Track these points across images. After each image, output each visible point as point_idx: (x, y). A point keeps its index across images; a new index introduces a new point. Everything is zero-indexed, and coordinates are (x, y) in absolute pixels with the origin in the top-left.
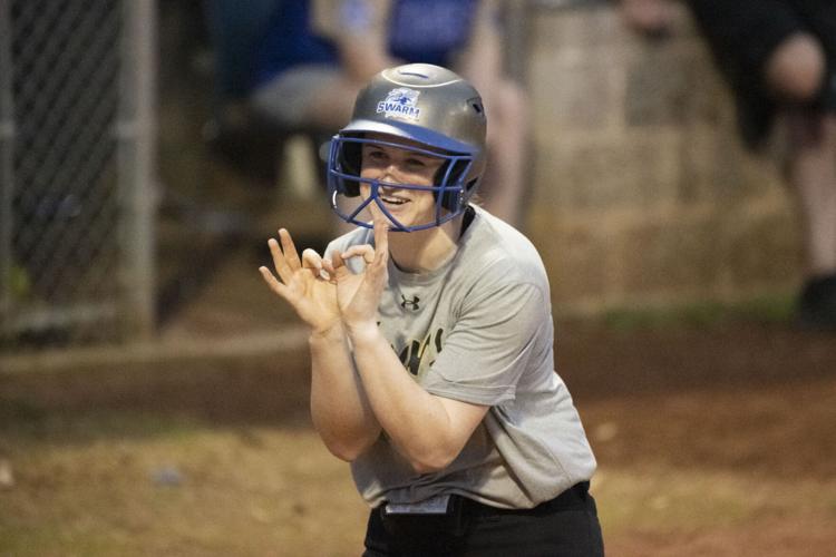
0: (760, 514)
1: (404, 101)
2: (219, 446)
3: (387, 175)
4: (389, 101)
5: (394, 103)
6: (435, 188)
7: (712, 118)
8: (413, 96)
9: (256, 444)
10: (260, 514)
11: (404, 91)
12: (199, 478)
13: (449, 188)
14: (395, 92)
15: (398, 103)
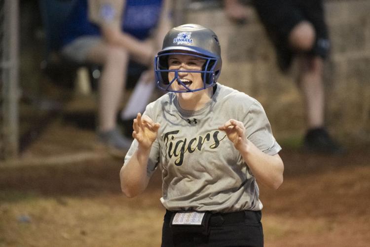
0: (287, 234)
1: (185, 37)
2: (48, 205)
3: (181, 67)
4: (178, 38)
5: (180, 38)
6: (203, 72)
7: (265, 58)
8: (188, 34)
9: (64, 204)
10: (66, 235)
11: (184, 33)
12: (39, 219)
13: (208, 72)
14: (181, 34)
15: (183, 38)
